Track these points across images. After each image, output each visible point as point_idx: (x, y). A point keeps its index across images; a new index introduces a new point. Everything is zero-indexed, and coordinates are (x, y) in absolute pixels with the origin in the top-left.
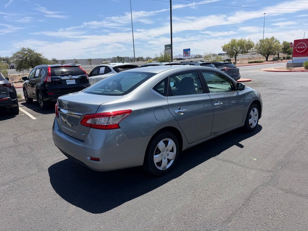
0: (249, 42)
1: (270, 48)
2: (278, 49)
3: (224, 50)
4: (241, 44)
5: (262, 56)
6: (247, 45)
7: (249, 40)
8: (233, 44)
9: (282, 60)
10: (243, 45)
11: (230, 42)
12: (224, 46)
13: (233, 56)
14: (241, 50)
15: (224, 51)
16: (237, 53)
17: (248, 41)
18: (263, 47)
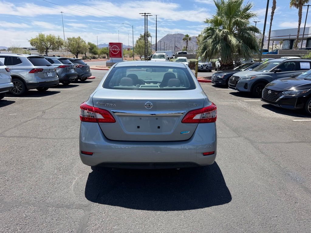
0: (59, 39)
1: (79, 47)
2: (86, 49)
3: (32, 44)
4: (51, 40)
5: (72, 54)
6: (57, 42)
7: (59, 37)
8: (41, 39)
9: (90, 59)
10: (54, 42)
11: (38, 37)
12: (32, 41)
13: (43, 52)
14: (51, 46)
15: (33, 46)
16: (47, 49)
17: (57, 38)
18: (72, 45)
